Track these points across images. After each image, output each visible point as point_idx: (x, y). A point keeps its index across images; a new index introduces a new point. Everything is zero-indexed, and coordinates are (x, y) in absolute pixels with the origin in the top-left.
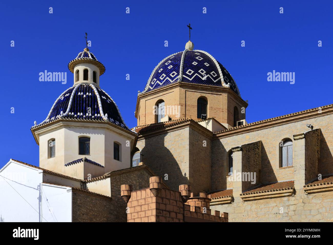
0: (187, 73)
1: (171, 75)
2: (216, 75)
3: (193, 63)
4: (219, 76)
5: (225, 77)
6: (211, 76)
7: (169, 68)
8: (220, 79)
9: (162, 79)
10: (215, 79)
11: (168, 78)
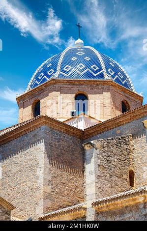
0: (64, 69)
1: (48, 73)
2: (97, 68)
3: (72, 59)
4: (100, 69)
5: (110, 69)
6: (91, 69)
7: (48, 66)
8: (103, 73)
9: (40, 78)
10: (96, 72)
11: (45, 76)
